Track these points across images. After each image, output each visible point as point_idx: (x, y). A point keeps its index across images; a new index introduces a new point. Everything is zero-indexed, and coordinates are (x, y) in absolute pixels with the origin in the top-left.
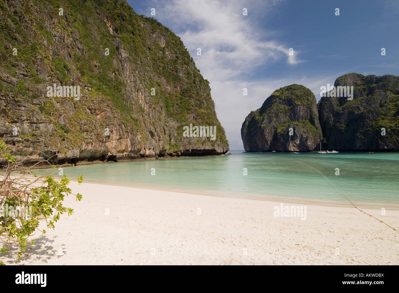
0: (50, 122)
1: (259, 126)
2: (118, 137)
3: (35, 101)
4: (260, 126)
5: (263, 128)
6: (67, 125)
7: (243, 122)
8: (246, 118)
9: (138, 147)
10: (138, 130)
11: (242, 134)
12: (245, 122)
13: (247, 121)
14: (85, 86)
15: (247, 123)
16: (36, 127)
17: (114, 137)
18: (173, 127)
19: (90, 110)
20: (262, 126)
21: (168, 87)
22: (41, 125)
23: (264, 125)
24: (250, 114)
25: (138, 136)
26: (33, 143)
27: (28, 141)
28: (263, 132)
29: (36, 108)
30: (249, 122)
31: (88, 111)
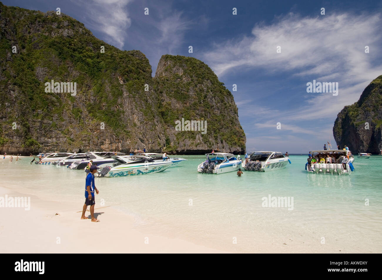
0: (65, 137)
1: (351, 123)
2: (109, 142)
3: (60, 129)
4: (353, 124)
5: (356, 125)
6: (74, 138)
7: (335, 120)
8: (338, 115)
9: (127, 148)
10: (128, 138)
11: (334, 133)
12: (337, 120)
13: (340, 119)
14: (90, 118)
15: (340, 120)
16: (59, 140)
17: (107, 143)
18: (174, 134)
19: (90, 130)
20: (355, 123)
21: (177, 105)
22: (61, 139)
23: (358, 122)
24: (344, 109)
25: (128, 142)
26: (56, 146)
27: (54, 145)
28: (356, 130)
29: (60, 132)
30: (343, 120)
31: (89, 130)
